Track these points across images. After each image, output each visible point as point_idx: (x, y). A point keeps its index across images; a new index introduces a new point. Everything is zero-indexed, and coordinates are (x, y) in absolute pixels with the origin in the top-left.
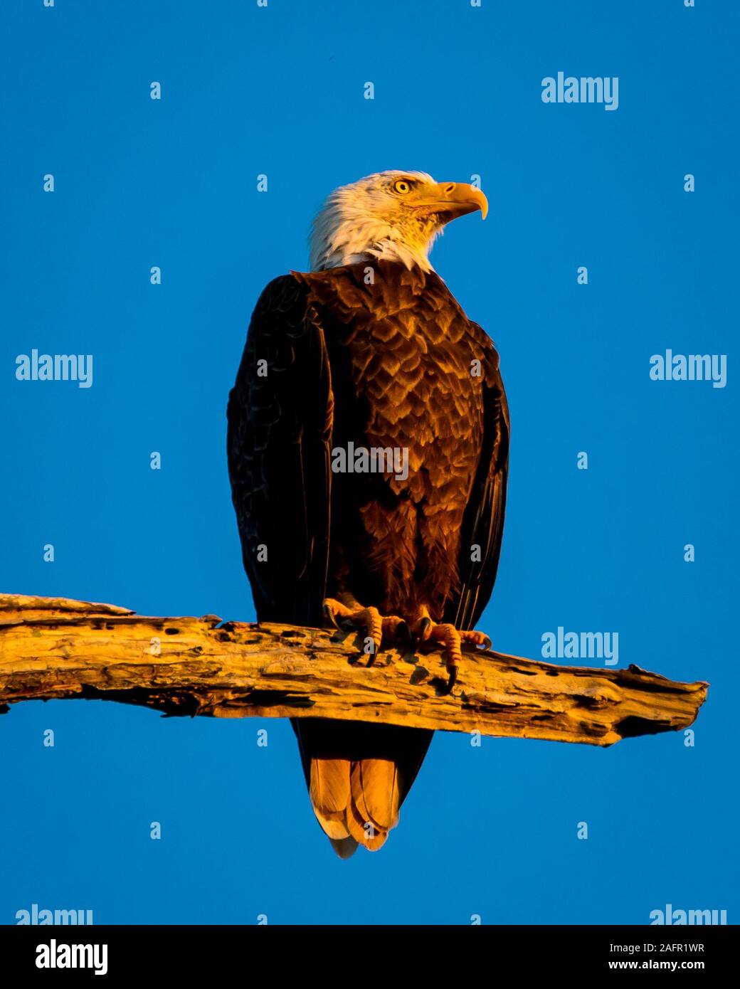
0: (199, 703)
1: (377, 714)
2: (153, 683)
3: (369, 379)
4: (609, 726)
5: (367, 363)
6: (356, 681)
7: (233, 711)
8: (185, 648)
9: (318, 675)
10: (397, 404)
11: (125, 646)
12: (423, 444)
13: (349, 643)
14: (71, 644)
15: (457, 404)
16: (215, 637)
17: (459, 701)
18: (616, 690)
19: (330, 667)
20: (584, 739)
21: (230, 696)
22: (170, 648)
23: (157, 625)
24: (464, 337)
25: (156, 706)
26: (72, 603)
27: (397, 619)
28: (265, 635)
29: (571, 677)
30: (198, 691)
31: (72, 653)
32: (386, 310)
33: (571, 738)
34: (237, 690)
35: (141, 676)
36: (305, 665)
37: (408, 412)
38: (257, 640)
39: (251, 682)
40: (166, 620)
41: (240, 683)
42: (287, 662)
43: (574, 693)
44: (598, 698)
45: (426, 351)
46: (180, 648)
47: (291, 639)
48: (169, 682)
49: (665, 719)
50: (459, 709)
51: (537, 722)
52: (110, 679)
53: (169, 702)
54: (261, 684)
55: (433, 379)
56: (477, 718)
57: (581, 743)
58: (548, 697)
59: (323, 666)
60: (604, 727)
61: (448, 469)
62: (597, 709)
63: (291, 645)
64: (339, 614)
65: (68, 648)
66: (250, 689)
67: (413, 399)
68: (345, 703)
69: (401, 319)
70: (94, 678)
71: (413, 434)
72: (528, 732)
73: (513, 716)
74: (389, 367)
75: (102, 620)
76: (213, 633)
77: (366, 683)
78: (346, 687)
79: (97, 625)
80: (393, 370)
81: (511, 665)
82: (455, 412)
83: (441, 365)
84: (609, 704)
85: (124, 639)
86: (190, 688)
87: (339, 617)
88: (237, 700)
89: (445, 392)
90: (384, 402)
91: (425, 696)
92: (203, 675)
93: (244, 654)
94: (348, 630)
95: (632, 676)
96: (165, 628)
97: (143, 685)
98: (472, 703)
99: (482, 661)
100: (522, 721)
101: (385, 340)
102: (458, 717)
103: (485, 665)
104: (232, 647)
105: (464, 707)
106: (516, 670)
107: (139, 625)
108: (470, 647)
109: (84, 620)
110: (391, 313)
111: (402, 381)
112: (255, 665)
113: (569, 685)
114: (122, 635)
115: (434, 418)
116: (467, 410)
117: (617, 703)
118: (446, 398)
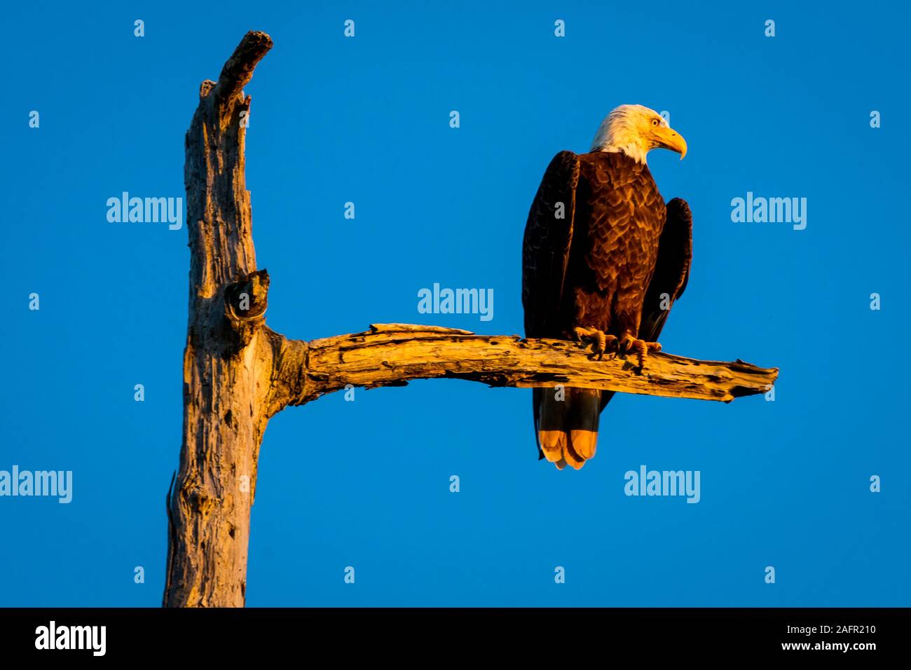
0: (507, 380)
1: (603, 385)
2: (483, 369)
3: (600, 226)
4: (727, 391)
5: (601, 217)
6: (592, 368)
7: (527, 384)
8: (501, 352)
9: (571, 365)
10: (612, 242)
11: (469, 351)
12: (620, 265)
13: (589, 349)
14: (440, 350)
15: (643, 245)
16: (517, 346)
17: (647, 378)
18: (730, 373)
19: (577, 361)
20: (714, 398)
21: (524, 376)
22: (493, 352)
23: (486, 340)
24: (653, 203)
25: (485, 382)
26: (441, 329)
27: (614, 337)
28: (543, 345)
29: (706, 366)
30: (507, 374)
31: (441, 355)
32: (619, 183)
33: (707, 398)
34: (528, 373)
35: (477, 366)
36: (565, 360)
37: (616, 247)
38: (540, 348)
39: (535, 369)
40: (491, 337)
41: (529, 369)
42: (554, 359)
43: (708, 374)
44: (721, 377)
45: (633, 214)
46: (498, 352)
47: (557, 347)
48: (491, 369)
49: (755, 387)
50: (647, 383)
51: (689, 389)
52: (460, 368)
53: (492, 380)
54: (541, 370)
55: (632, 231)
56: (657, 387)
57: (712, 400)
58: (694, 376)
59: (574, 360)
60: (723, 392)
61: (631, 280)
62: (720, 382)
63: (558, 350)
64: (583, 335)
65: (438, 352)
66: (535, 372)
67: (620, 241)
68: (586, 380)
69: (625, 190)
70: (452, 367)
71: (616, 260)
72: (683, 395)
73: (675, 386)
74: (612, 222)
75: (457, 337)
76: (516, 344)
77: (597, 369)
78: (586, 371)
79: (454, 340)
80: (614, 224)
81: (675, 360)
82: (641, 250)
83: (638, 223)
84: (726, 380)
85: (468, 347)
86: (502, 372)
87: (584, 337)
88: (528, 378)
89: (637, 239)
90: (605, 240)
91: (629, 376)
92: (510, 365)
93: (532, 354)
94: (589, 342)
95: (739, 365)
96: (490, 341)
97: (478, 370)
98: (653, 379)
99: (660, 358)
100: (681, 388)
101: (614, 205)
102: (646, 387)
103: (661, 360)
104: (526, 351)
105: (649, 382)
106: (677, 363)
107: (476, 340)
108: (653, 351)
109: (447, 337)
110: (622, 185)
111: (616, 230)
112: (538, 360)
113: (705, 370)
114: (467, 345)
115: (629, 252)
116: (648, 248)
117: (731, 379)
118: (637, 242)
